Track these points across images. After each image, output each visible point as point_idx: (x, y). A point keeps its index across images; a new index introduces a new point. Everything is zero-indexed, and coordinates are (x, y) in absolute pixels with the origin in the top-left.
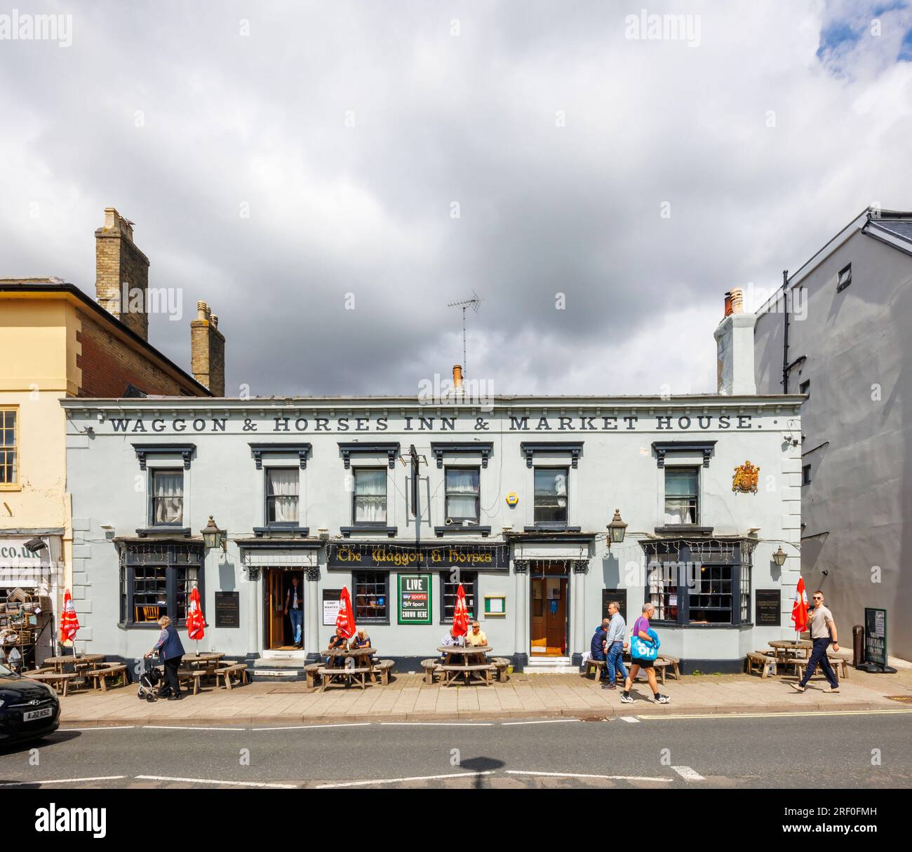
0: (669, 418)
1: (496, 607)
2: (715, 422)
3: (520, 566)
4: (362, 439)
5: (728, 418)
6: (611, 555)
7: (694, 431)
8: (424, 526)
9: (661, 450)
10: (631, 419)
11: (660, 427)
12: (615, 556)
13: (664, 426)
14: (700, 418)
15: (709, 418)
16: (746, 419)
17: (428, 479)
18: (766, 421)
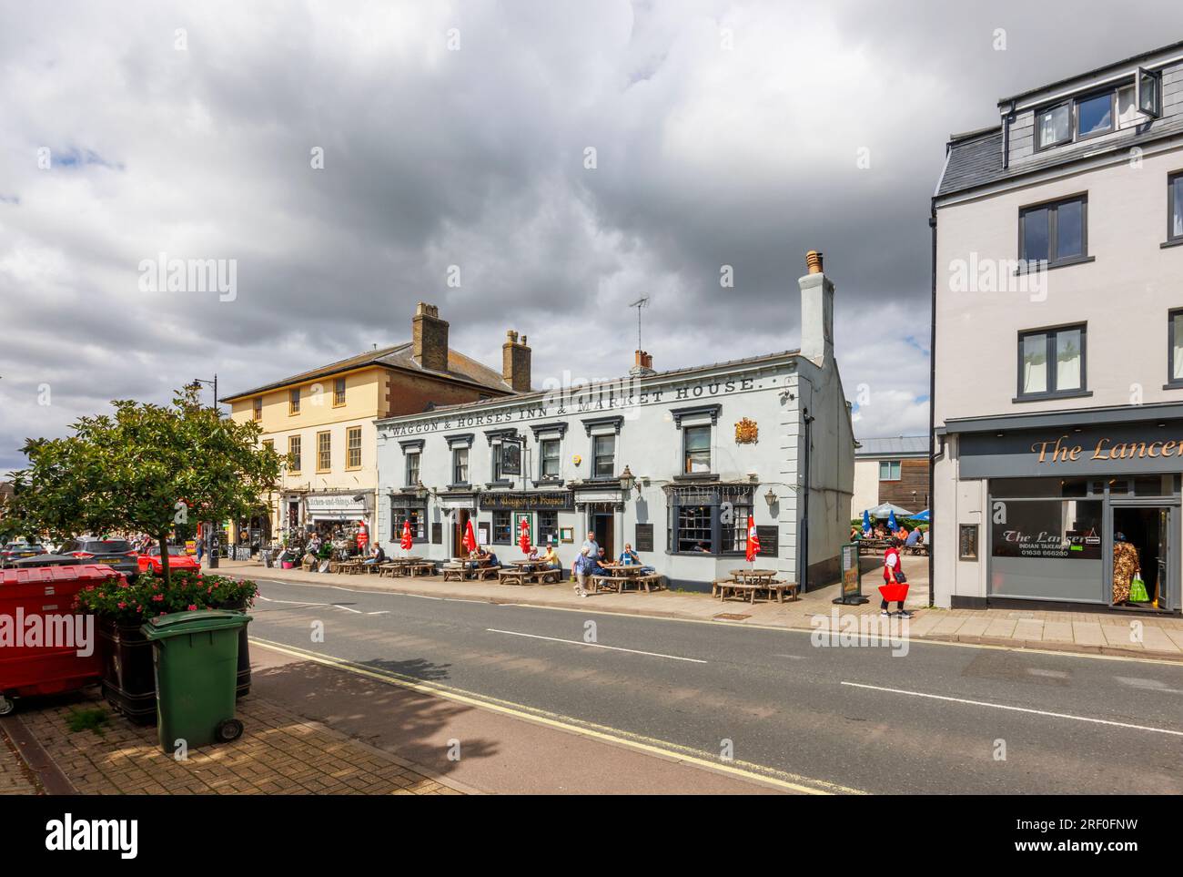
0: (686, 389)
1: (567, 535)
2: (722, 388)
3: (583, 507)
4: (500, 427)
5: (733, 383)
6: (642, 498)
7: (705, 396)
8: (528, 481)
9: (680, 415)
10: (658, 393)
11: (679, 397)
12: (645, 499)
13: (682, 395)
14: (710, 386)
15: (717, 385)
16: (749, 382)
17: (530, 450)
18: (766, 382)
